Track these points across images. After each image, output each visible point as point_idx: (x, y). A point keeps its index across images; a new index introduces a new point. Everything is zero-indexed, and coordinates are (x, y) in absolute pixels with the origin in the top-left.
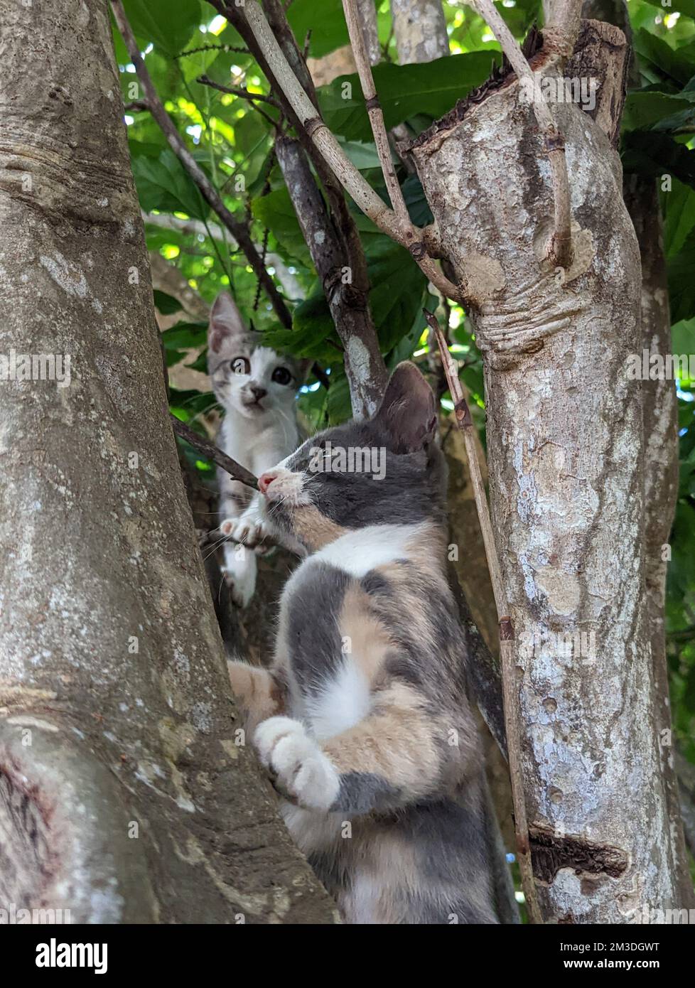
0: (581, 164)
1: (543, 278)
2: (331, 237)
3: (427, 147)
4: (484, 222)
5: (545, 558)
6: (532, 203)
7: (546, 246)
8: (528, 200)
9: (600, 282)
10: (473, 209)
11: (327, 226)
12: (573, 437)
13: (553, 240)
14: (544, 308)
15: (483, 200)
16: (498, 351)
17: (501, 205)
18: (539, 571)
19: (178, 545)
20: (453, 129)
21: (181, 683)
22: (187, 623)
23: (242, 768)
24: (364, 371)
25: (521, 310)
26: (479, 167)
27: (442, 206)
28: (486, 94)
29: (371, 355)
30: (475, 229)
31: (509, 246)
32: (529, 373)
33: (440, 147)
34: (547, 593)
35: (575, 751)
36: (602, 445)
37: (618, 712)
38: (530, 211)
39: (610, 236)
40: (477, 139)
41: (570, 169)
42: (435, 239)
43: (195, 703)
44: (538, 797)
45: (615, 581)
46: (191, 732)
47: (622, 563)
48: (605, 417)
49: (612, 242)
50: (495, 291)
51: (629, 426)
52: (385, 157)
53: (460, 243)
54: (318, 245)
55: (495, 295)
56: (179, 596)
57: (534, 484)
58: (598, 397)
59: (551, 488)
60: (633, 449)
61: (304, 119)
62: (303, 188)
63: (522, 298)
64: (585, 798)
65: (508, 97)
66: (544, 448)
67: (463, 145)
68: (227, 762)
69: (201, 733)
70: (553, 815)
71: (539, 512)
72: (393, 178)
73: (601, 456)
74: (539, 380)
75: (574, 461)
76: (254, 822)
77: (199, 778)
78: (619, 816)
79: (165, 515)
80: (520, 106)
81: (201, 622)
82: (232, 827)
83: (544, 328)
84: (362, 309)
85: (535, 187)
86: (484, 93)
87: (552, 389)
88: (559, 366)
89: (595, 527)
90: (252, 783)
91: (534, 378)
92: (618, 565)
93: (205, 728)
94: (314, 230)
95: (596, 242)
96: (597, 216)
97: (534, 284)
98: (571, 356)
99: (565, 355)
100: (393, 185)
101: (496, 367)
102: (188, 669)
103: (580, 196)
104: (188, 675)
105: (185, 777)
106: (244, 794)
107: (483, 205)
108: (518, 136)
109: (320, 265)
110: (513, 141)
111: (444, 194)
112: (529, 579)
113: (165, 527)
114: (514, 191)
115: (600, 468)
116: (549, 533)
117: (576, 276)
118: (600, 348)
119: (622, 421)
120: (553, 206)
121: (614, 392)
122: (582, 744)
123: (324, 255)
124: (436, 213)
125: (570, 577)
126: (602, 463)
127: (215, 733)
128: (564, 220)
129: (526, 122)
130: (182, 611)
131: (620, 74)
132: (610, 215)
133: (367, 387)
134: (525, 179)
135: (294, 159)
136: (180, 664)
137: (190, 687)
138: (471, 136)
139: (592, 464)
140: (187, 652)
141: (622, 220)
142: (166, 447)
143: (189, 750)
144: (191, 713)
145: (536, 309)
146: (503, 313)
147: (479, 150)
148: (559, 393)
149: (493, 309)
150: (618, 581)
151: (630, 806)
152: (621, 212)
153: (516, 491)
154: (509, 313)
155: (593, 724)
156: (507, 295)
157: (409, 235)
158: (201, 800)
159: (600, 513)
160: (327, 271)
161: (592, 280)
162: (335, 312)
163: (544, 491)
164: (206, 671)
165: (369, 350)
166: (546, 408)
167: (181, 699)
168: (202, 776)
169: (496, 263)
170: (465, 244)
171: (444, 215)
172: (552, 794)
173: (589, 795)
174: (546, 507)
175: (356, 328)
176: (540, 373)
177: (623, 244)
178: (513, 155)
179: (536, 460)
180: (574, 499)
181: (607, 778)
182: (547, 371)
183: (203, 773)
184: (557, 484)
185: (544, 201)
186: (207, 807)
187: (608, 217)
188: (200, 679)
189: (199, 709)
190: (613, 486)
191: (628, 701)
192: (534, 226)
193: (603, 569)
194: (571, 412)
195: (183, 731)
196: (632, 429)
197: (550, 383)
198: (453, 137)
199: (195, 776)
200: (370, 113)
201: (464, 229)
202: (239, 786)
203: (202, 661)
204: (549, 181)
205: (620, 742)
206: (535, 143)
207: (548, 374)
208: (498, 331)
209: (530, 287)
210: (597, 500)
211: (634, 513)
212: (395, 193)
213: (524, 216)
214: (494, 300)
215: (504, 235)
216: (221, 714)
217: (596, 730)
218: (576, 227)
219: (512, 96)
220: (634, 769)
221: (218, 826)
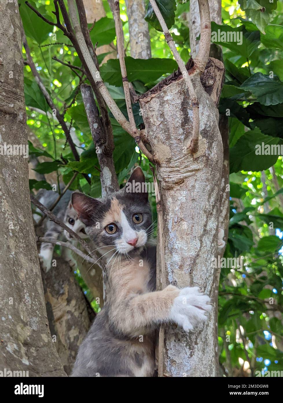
0: (204, 113)
1: (186, 155)
2: (100, 126)
3: (145, 100)
4: (165, 131)
5: (178, 266)
6: (184, 126)
7: (189, 143)
8: (183, 125)
9: (208, 159)
10: (161, 126)
11: (99, 122)
12: (192, 218)
13: (191, 141)
14: (185, 167)
15: (166, 123)
16: (166, 182)
17: (172, 126)
18: (175, 271)
19: (29, 250)
20: (156, 94)
21: (27, 309)
22: (31, 283)
23: (49, 346)
24: (109, 181)
25: (176, 167)
26: (165, 110)
27: (149, 123)
28: (171, 82)
29: (112, 175)
30: (162, 134)
31: (174, 142)
32: (177, 192)
33: (151, 100)
34: (177, 280)
35: (183, 345)
36: (203, 222)
37: (201, 330)
38: (184, 129)
39: (213, 142)
40: (165, 99)
41: (200, 114)
42: (145, 135)
43: (32, 317)
44: (166, 363)
45: (204, 277)
46: (29, 330)
47: (207, 270)
48: (205, 212)
49: (213, 144)
50: (167, 158)
51: (214, 216)
52: (128, 101)
53: (155, 138)
54: (94, 129)
55: (167, 160)
56: (29, 272)
57: (176, 236)
58: (203, 204)
59: (182, 238)
60: (215, 225)
61: (97, 81)
62: (91, 105)
63: (177, 162)
64: (185, 365)
65: (179, 84)
66: (181, 222)
67: (160, 101)
68: (43, 343)
69: (34, 331)
70: (172, 371)
71: (176, 247)
72: (130, 110)
73: (203, 227)
74: (181, 195)
75: (192, 228)
76: (52, 370)
77: (31, 350)
78: (198, 373)
79: (25, 237)
80: (183, 88)
81: (37, 283)
82: (44, 372)
83: (185, 175)
84: (110, 156)
85: (186, 120)
86: (170, 82)
87: (186, 199)
88: (189, 190)
89: (198, 255)
90: (53, 353)
91: (179, 194)
92: (206, 271)
93: (35, 328)
94: (93, 123)
95: (207, 144)
96: (209, 134)
97: (182, 158)
98: (194, 187)
99: (192, 186)
100: (130, 112)
101: (164, 188)
102: (30, 303)
103: (203, 125)
104: (30, 306)
105: (26, 350)
106: (49, 358)
107: (166, 125)
108: (181, 100)
109: (95, 137)
110: (179, 101)
111: (150, 118)
112: (170, 274)
113: (25, 242)
114: (178, 121)
115: (202, 232)
116: (180, 256)
117: (199, 156)
118: (205, 185)
119: (211, 214)
120: (192, 128)
121: (209, 202)
122: (186, 343)
123: (97, 133)
124: (146, 125)
125: (187, 275)
126: (203, 229)
127: (39, 331)
128: (196, 134)
129: (185, 94)
130: (30, 278)
131: (221, 79)
132: (214, 134)
133: (109, 188)
134: (183, 116)
135: (88, 93)
136: (27, 301)
137: (30, 310)
138: (163, 97)
139: (199, 230)
140: (30, 296)
141: (218, 136)
142: (28, 208)
143: (28, 338)
144: (30, 322)
145: (182, 167)
146: (169, 167)
147: (166, 103)
148: (188, 201)
149: (165, 165)
150: (205, 277)
151: (203, 369)
152: (218, 133)
153: (168, 238)
154: (171, 168)
155: (191, 335)
156: (171, 160)
157: (135, 133)
158: (32, 360)
159: (200, 250)
160: (97, 140)
161: (205, 158)
162: (99, 156)
163: (179, 239)
164: (37, 304)
165: (112, 173)
166: (183, 206)
167: (26, 316)
168: (33, 349)
169: (168, 148)
170: (157, 139)
171: (149, 127)
172: (172, 362)
173: (187, 364)
174: (180, 246)
175: (107, 163)
176: (182, 192)
177: (217, 146)
178: (179, 107)
179: (177, 226)
180: (191, 243)
181: (195, 357)
182: (184, 192)
183: (33, 348)
184: (185, 237)
185: (189, 126)
186: (34, 363)
187: (213, 134)
188: (35, 307)
189: (33, 320)
190: (206, 239)
191: (205, 326)
192: (184, 135)
193: (200, 272)
194: (192, 209)
195: (27, 330)
196: (215, 217)
197: (185, 197)
198: (156, 97)
199: (30, 349)
200: (124, 83)
201: (157, 133)
202: (47, 354)
203: (36, 300)
204: (192, 118)
205: (201, 343)
206: (188, 103)
207: (184, 193)
208: (167, 174)
209: (181, 159)
210: (200, 245)
211: (213, 250)
212: (131, 116)
213: (181, 131)
214: (166, 162)
215: (172, 137)
216: (42, 323)
217: (192, 337)
218: (200, 137)
219: (180, 84)
220: (205, 354)
221: (38, 371)
